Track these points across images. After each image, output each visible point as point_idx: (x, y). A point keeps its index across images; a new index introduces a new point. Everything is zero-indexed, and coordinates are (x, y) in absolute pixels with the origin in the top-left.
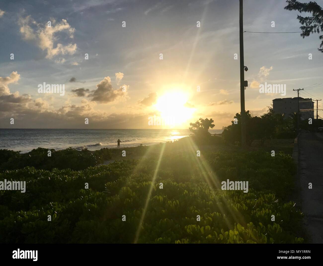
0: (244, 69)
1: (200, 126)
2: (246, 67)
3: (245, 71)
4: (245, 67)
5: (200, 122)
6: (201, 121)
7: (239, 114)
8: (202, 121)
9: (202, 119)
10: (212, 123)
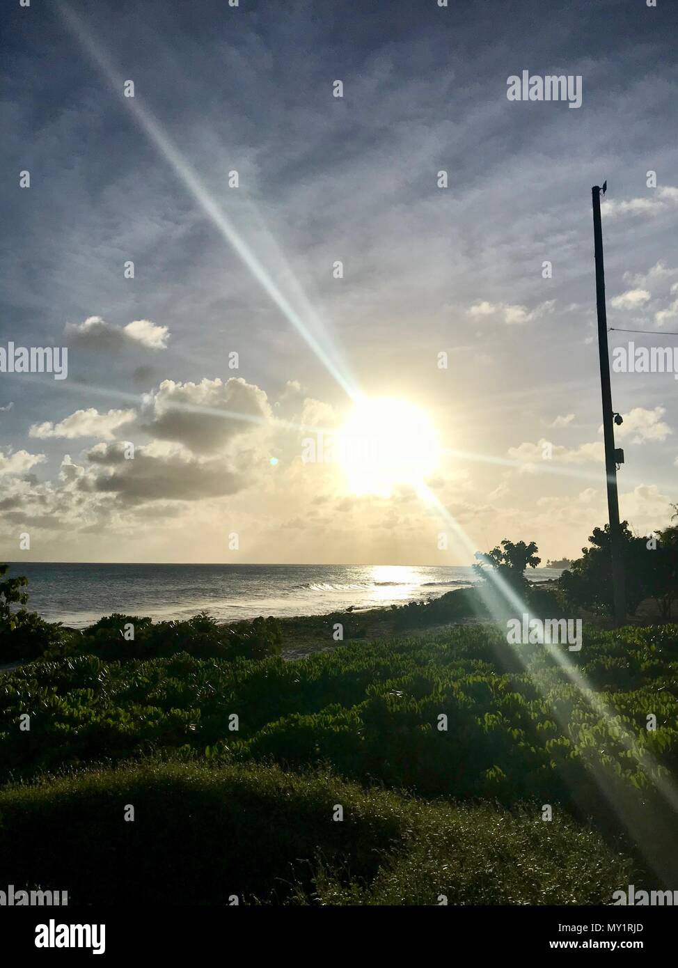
0: (614, 419)
1: (503, 562)
2: (618, 414)
3: (615, 425)
4: (615, 416)
5: (503, 551)
6: (505, 548)
7: (602, 529)
8: (509, 545)
9: (506, 542)
10: (534, 555)
